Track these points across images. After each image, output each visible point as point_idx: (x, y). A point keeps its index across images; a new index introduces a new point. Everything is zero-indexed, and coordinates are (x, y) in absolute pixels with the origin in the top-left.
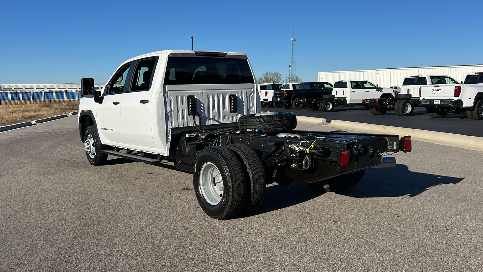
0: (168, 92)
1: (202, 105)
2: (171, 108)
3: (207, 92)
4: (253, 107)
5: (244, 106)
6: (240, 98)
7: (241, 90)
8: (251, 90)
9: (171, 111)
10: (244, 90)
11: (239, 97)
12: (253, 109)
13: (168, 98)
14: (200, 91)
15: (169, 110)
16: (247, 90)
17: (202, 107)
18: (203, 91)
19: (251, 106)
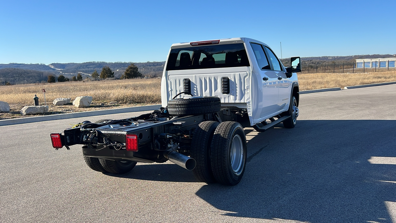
0: (169, 76)
1: (195, 86)
2: (171, 88)
3: (200, 76)
4: (249, 89)
5: (237, 88)
6: (233, 81)
7: (233, 73)
8: (246, 73)
9: (172, 90)
10: (237, 73)
11: (231, 80)
12: (249, 91)
13: (169, 80)
14: (193, 75)
15: (170, 89)
16: (240, 73)
17: (195, 88)
18: (196, 75)
19: (246, 88)
